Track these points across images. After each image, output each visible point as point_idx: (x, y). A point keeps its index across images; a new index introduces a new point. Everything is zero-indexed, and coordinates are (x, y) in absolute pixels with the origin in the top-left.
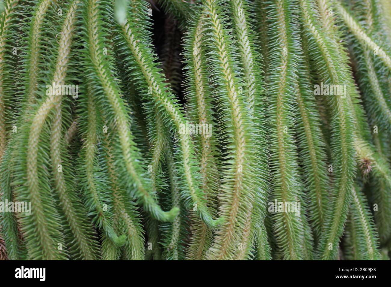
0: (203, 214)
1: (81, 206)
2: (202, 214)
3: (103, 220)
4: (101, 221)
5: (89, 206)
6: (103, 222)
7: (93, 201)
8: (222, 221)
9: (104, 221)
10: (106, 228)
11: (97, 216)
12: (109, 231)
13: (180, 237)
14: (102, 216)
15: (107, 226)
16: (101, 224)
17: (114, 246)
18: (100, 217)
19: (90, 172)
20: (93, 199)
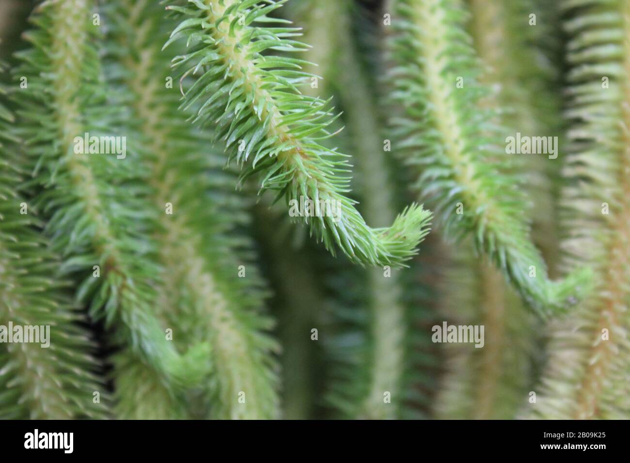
0: (513, 252)
1: (39, 230)
2: (507, 254)
3: (124, 286)
4: (114, 291)
5: (69, 228)
6: (120, 295)
7: (79, 216)
8: (585, 282)
9: (126, 293)
10: (134, 318)
11: (96, 274)
12: (144, 331)
13: (404, 383)
14: (118, 272)
15: (136, 311)
16: (112, 303)
17: (166, 391)
18: (112, 276)
19: (72, 100)
20: (80, 206)
